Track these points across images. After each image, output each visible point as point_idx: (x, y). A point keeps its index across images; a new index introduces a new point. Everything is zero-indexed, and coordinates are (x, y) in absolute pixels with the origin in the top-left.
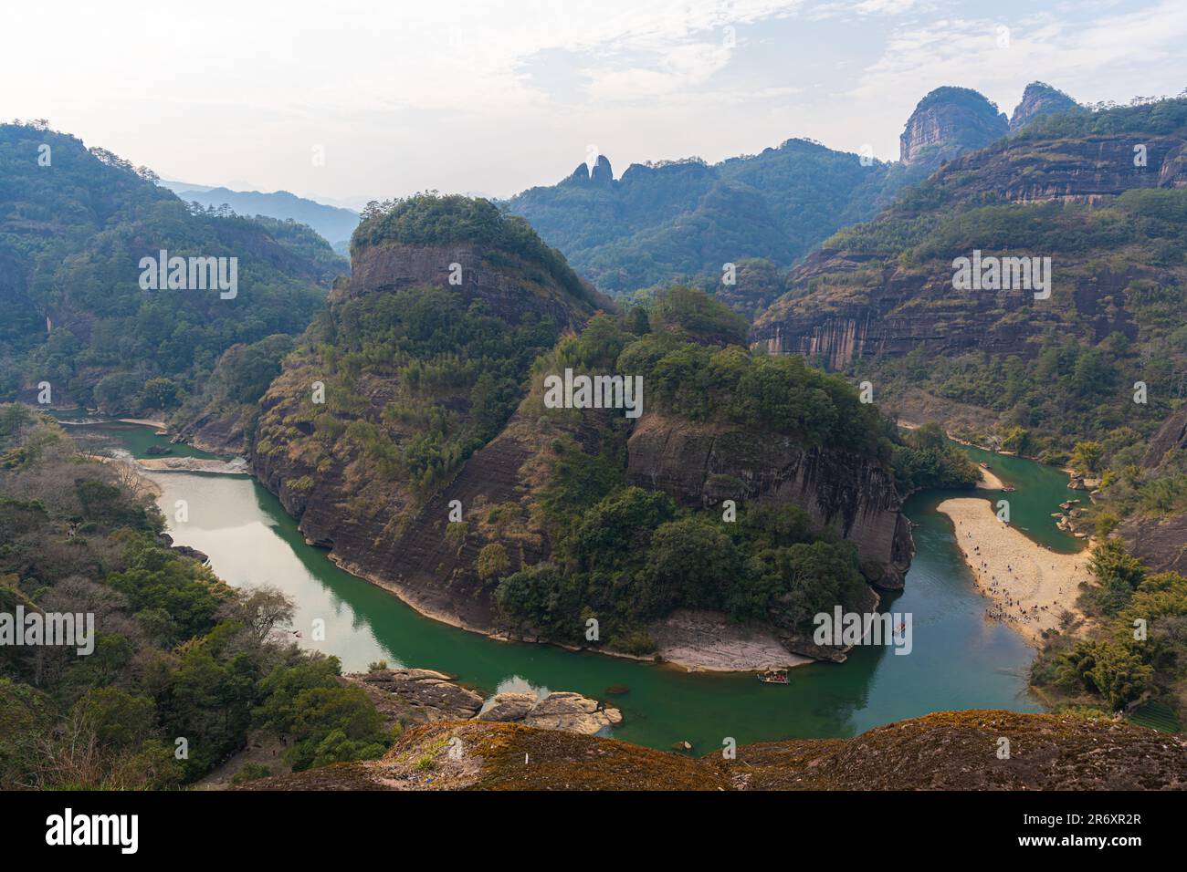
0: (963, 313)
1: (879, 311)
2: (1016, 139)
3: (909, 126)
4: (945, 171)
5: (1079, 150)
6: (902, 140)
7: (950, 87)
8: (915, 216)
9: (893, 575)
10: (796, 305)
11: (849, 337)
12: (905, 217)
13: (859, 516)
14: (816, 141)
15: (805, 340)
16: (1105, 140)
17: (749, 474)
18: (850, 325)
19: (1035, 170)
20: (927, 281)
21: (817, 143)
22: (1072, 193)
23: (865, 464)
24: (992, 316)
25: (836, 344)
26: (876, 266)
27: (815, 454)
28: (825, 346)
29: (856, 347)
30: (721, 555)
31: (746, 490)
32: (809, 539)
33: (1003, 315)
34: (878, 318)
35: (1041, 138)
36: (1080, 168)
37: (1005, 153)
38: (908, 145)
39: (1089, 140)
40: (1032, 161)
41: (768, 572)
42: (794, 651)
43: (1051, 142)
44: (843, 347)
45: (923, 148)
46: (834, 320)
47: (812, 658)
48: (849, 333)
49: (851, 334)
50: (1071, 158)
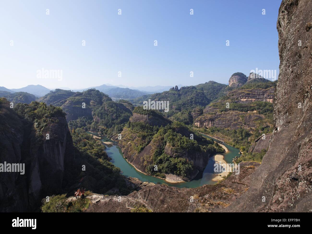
15: (203, 123)
19: (244, 94)
22: (250, 98)
29: (211, 125)
33: (233, 122)
34: (215, 120)
36: (251, 94)
39: (252, 90)
43: (246, 89)
48: (210, 123)
50: (250, 92)
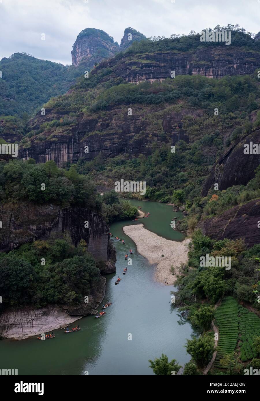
0: (117, 136)
1: (77, 139)
2: (127, 53)
3: (75, 46)
4: (97, 68)
5: (154, 58)
6: (72, 54)
7: (91, 28)
8: (87, 90)
9: (110, 266)
10: (35, 139)
11: (64, 153)
12: (82, 91)
13: (91, 240)
14: (29, 54)
15: (42, 157)
16: (163, 54)
17: (34, 227)
18: (64, 147)
19: (137, 68)
20: (98, 122)
21: (30, 55)
22: (154, 78)
23: (91, 213)
24: (129, 136)
25: (58, 157)
26: (72, 116)
27: (66, 211)
28: (53, 158)
29: (69, 157)
30: (27, 273)
31: (33, 236)
32: (70, 256)
33: (134, 136)
34: (78, 142)
35: (137, 53)
36: (155, 66)
37: (123, 59)
38: (75, 57)
39: (157, 54)
40: (135, 63)
41: (52, 277)
42: (73, 314)
43: (142, 54)
44: (62, 158)
45: (83, 58)
46: (55, 145)
47: (81, 316)
48: (64, 151)
49: (65, 151)
50: (151, 62)
